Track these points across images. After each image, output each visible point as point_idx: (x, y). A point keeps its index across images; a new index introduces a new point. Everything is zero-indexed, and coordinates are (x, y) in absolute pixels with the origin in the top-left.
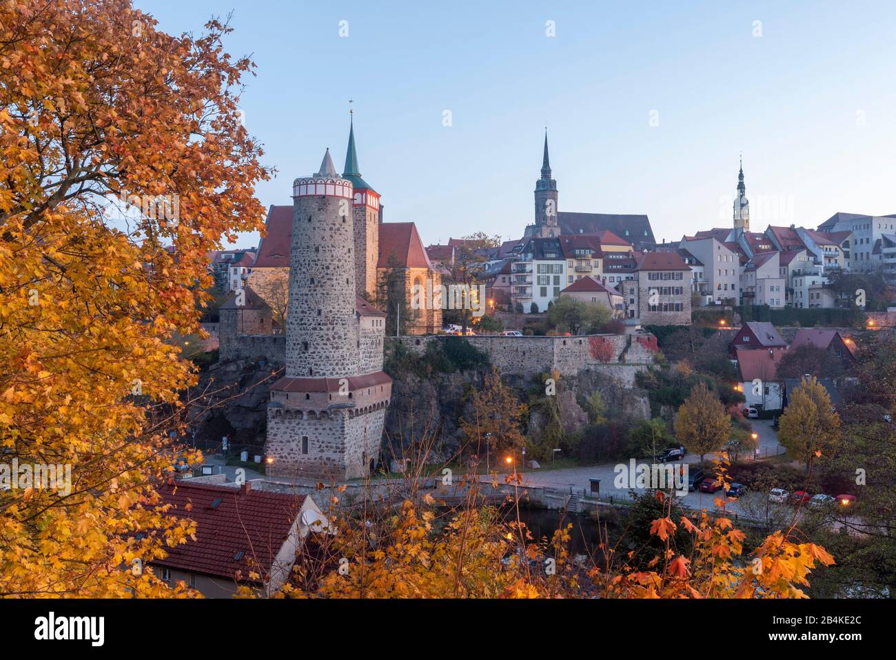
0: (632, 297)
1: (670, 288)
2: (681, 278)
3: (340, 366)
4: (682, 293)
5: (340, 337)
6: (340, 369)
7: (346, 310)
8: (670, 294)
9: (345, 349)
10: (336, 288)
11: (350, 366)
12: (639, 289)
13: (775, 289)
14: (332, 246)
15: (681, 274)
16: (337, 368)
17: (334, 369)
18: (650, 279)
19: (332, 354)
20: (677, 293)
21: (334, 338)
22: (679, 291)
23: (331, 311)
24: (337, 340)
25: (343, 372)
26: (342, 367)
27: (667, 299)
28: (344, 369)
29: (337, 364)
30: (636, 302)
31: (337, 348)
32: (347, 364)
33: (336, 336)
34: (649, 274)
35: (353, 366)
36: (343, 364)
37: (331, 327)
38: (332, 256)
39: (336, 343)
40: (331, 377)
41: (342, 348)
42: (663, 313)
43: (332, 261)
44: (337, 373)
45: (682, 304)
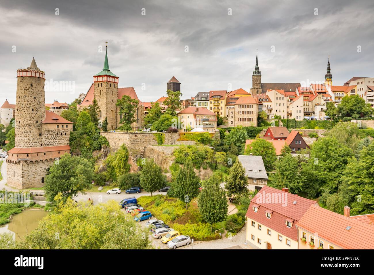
0: (232, 115)
1: (247, 112)
2: (252, 107)
3: (27, 144)
4: (252, 114)
5: (27, 132)
6: (27, 145)
7: (31, 122)
8: (247, 114)
9: (30, 137)
10: (26, 113)
11: (33, 144)
12: (235, 112)
13: (299, 112)
14: (25, 96)
15: (252, 105)
16: (26, 144)
17: (25, 145)
18: (239, 108)
19: (24, 139)
20: (250, 114)
21: (25, 133)
22: (251, 113)
23: (23, 122)
24: (26, 133)
25: (29, 146)
26: (29, 144)
27: (246, 116)
28: (30, 145)
29: (26, 143)
30: (233, 117)
31: (26, 136)
32: (31, 143)
33: (26, 132)
34: (239, 106)
35: (35, 144)
36: (29, 143)
37: (23, 128)
38: (25, 100)
39: (26, 134)
40: (23, 148)
41: (28, 136)
42: (244, 122)
43: (25, 102)
44: (26, 146)
45: (252, 119)
